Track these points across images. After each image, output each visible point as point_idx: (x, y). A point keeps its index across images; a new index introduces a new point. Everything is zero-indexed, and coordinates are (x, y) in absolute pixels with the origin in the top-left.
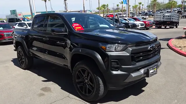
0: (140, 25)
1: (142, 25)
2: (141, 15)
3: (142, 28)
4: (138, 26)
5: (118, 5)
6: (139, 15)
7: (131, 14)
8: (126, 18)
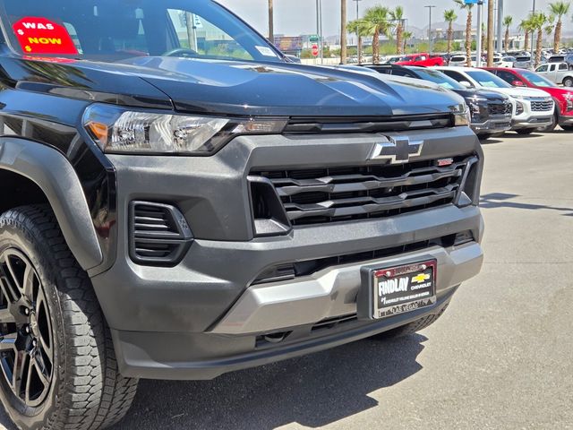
0: (528, 103)
1: (538, 105)
2: (557, 64)
3: (540, 119)
4: (520, 112)
5: (449, 16)
6: (550, 65)
7: (509, 60)
8: (461, 70)
